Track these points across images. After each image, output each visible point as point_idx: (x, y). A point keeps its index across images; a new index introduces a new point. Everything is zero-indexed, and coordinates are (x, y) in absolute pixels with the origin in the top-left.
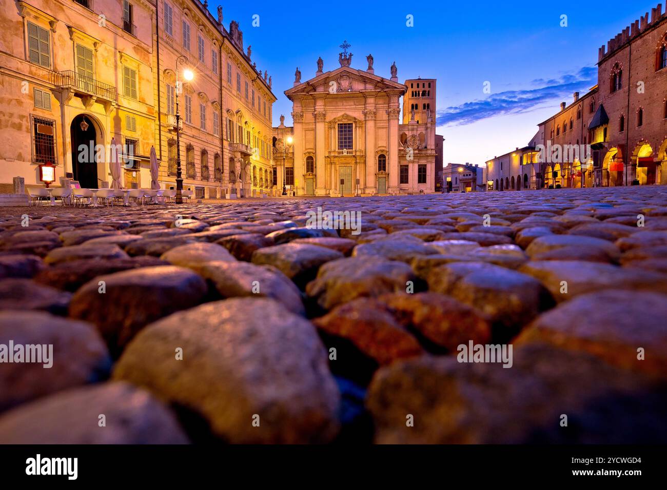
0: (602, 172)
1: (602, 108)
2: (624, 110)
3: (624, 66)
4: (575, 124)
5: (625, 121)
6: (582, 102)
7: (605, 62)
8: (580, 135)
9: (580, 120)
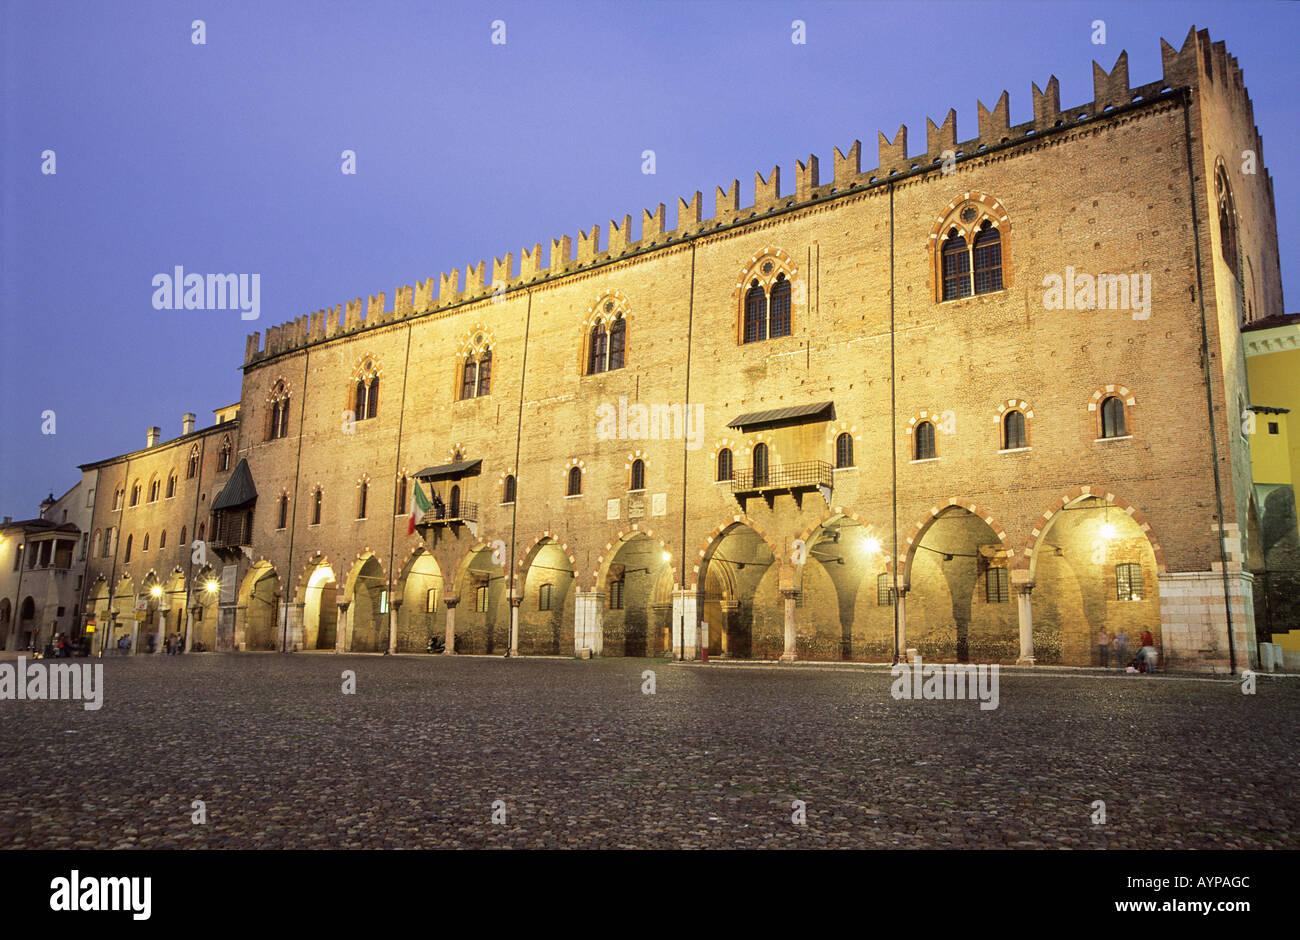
0: (235, 613)
1: (244, 468)
2: (287, 482)
3: (293, 390)
4: (181, 486)
5: (290, 507)
6: (201, 440)
7: (258, 368)
8: (191, 517)
9: (193, 480)
